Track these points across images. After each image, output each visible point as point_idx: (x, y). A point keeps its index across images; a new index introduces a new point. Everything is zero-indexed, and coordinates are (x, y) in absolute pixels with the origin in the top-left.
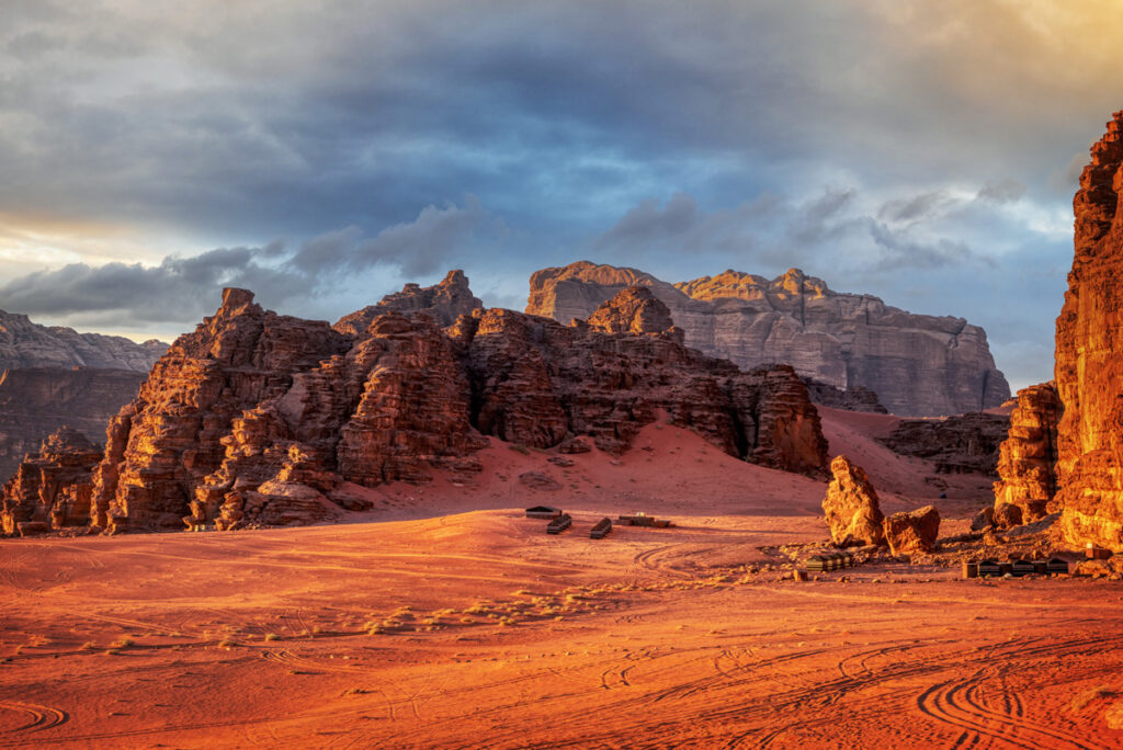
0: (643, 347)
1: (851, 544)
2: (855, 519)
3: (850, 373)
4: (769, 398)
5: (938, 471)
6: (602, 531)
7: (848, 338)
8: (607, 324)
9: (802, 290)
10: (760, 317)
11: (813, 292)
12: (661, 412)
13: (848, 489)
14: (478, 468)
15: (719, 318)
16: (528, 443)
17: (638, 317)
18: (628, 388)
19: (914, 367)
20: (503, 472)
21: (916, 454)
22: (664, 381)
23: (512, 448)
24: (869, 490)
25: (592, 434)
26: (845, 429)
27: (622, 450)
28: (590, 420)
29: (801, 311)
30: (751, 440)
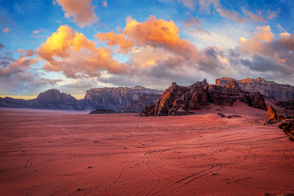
0: (234, 90)
1: (272, 120)
2: (272, 116)
3: (269, 94)
4: (256, 97)
5: (286, 109)
6: (230, 117)
7: (268, 88)
8: (228, 86)
9: (260, 81)
10: (253, 85)
11: (262, 81)
12: (238, 100)
13: (271, 111)
14: (209, 108)
15: (246, 85)
16: (217, 104)
17: (233, 85)
18: (232, 96)
19: (280, 93)
20: (213, 108)
21: (282, 106)
22: (238, 95)
23: (214, 105)
24: (275, 111)
25: (227, 103)
26: (269, 103)
27: (231, 105)
28: (226, 101)
29: (260, 84)
30: (253, 104)
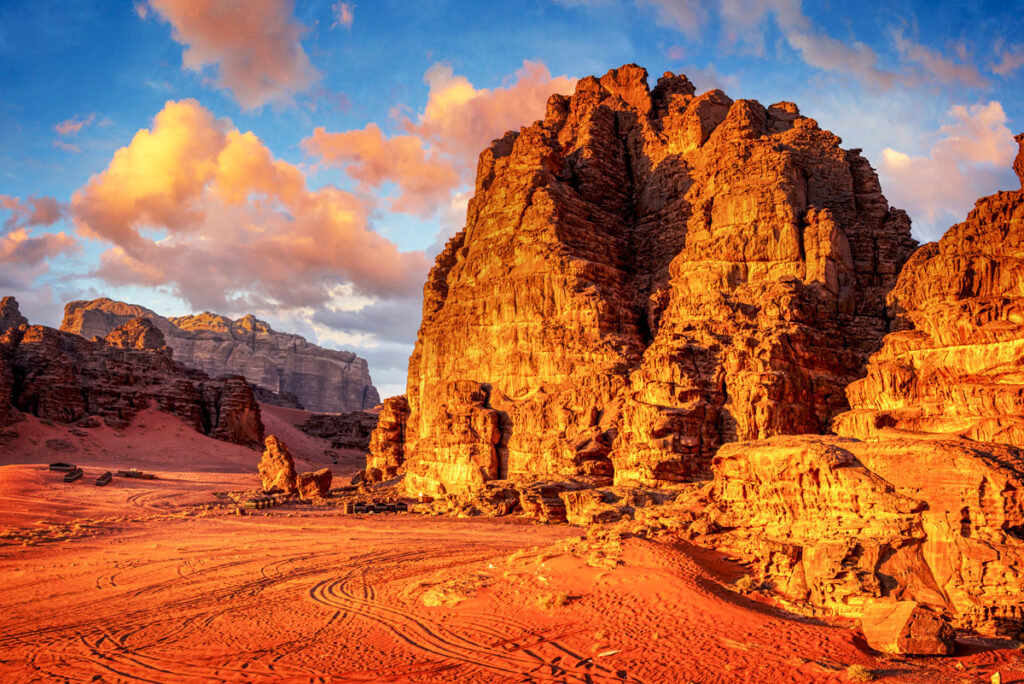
0: (144, 359)
1: (275, 492)
2: (278, 476)
3: (282, 383)
4: (227, 396)
5: (333, 447)
6: (105, 480)
7: (282, 361)
8: (119, 341)
9: (254, 328)
10: (225, 344)
11: (262, 330)
12: (153, 402)
13: (275, 457)
14: (16, 435)
15: (198, 343)
16: (55, 419)
17: (141, 337)
18: (131, 385)
19: (322, 381)
20: (35, 438)
21: (321, 436)
22: (156, 381)
23: (42, 422)
24: (289, 457)
25: (102, 415)
26: (276, 419)
27: (123, 426)
28: (101, 405)
29: (253, 342)
30: (214, 423)
